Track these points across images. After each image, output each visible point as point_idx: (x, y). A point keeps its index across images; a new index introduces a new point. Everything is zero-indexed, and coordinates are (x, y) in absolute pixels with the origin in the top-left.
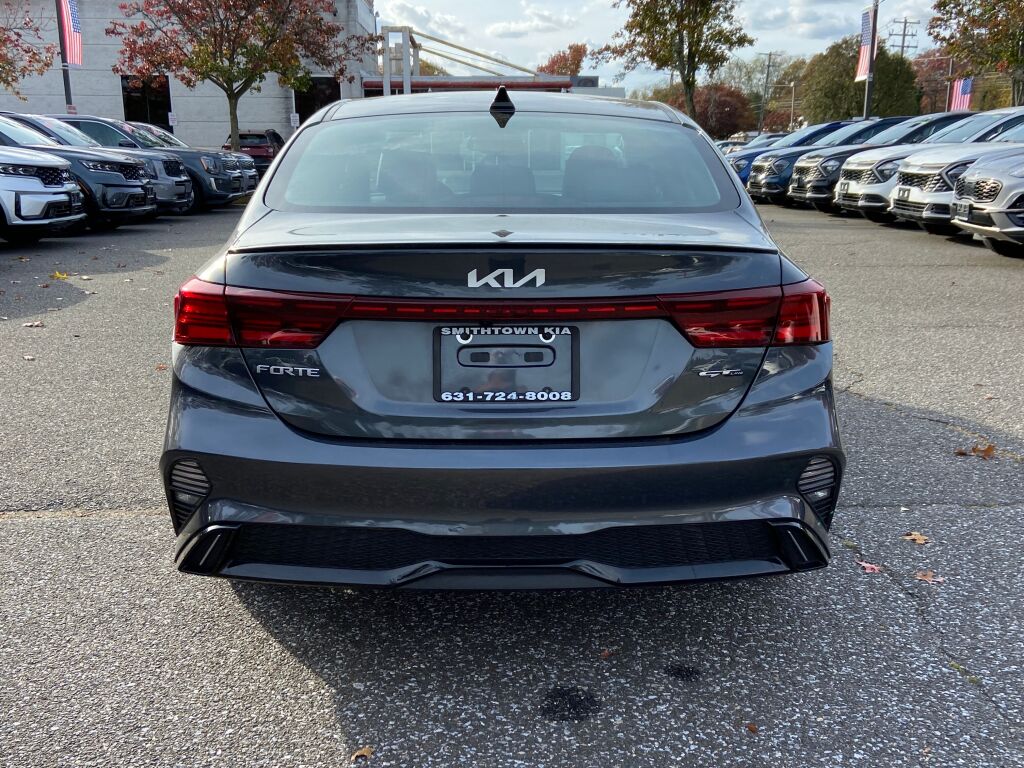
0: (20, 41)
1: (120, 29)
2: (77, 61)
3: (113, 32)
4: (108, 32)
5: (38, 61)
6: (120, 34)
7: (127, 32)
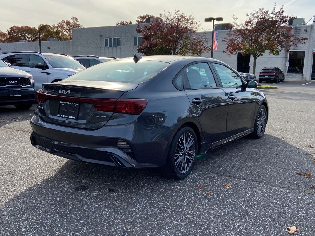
0: (203, 45)
1: (226, 40)
2: (216, 49)
3: (224, 41)
4: (223, 41)
5: (207, 49)
6: (226, 41)
7: (228, 41)
